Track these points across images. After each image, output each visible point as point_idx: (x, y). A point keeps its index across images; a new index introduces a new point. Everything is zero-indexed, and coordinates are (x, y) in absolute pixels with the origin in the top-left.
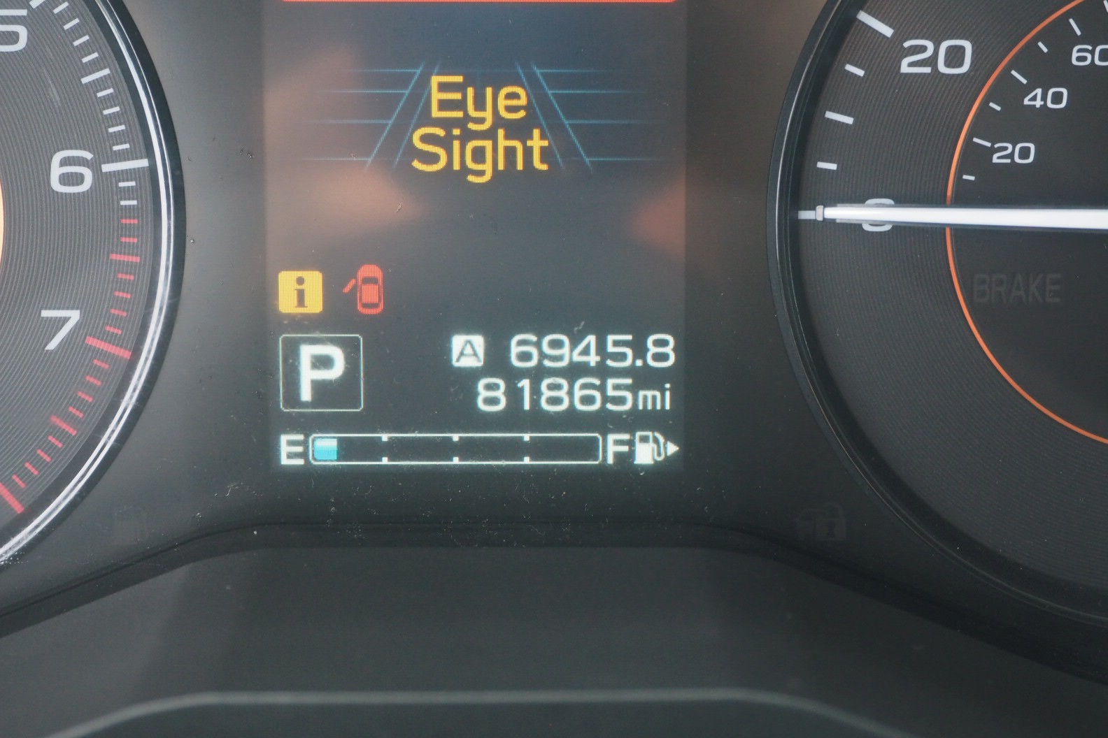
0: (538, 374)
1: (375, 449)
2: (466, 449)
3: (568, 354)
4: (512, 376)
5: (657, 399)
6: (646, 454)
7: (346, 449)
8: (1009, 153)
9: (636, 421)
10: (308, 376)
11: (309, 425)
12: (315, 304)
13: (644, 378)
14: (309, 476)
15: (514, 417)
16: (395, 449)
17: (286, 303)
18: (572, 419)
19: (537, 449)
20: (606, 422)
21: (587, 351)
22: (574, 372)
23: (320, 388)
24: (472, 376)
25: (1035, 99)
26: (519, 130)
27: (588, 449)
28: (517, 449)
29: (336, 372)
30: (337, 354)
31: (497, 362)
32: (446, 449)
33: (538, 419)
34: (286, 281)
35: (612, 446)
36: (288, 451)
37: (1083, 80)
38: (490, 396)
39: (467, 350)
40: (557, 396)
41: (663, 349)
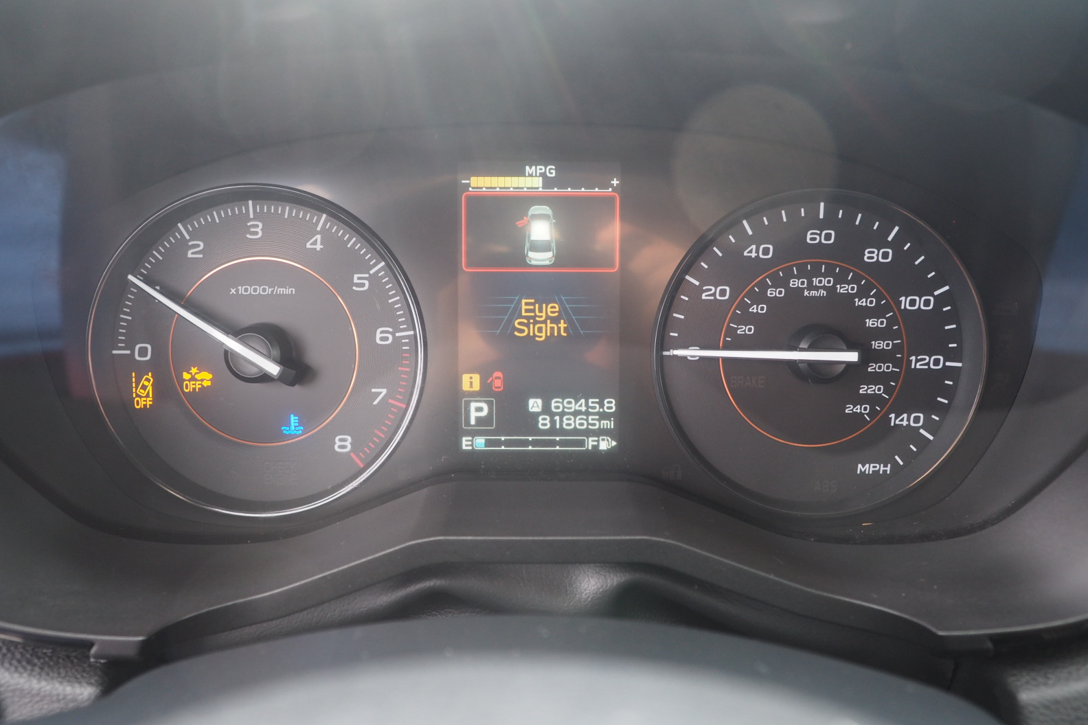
0: (562, 414)
1: (499, 443)
2: (534, 443)
3: (574, 406)
4: (552, 415)
5: (609, 424)
6: (605, 444)
7: (488, 443)
8: (745, 330)
9: (600, 433)
10: (473, 415)
11: (474, 434)
12: (477, 387)
13: (603, 416)
14: (473, 453)
15: (553, 431)
16: (507, 443)
17: (466, 387)
18: (575, 432)
19: (561, 443)
20: (588, 433)
21: (581, 405)
22: (576, 413)
23: (478, 419)
24: (537, 415)
25: (753, 309)
26: (555, 320)
27: (582, 443)
28: (553, 443)
29: (485, 413)
30: (485, 407)
31: (546, 409)
32: (526, 443)
33: (562, 432)
34: (466, 378)
35: (590, 442)
36: (465, 444)
37: (771, 302)
38: (544, 423)
39: (535, 405)
40: (570, 423)
41: (611, 405)
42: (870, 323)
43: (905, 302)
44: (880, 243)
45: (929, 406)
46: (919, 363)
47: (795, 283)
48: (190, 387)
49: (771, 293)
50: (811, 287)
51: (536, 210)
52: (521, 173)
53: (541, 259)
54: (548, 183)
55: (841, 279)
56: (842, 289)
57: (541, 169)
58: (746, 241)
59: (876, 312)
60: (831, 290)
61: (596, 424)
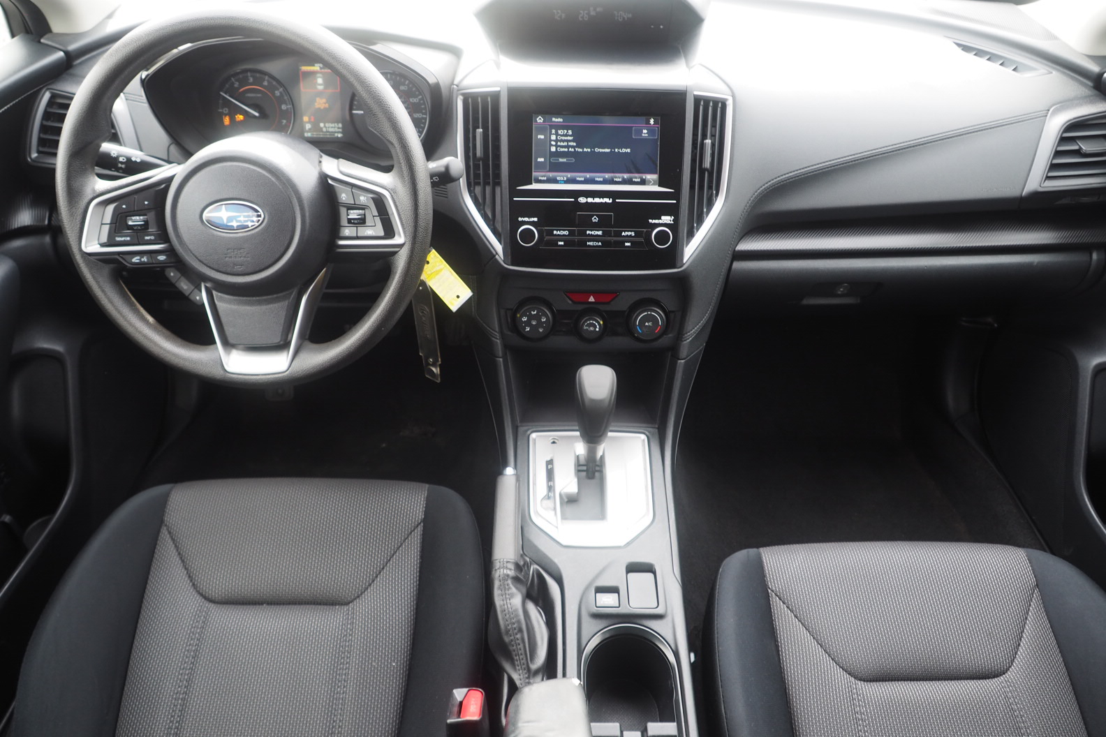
0: (328, 127)
3: (331, 125)
4: (326, 128)
5: (340, 130)
6: (340, 135)
9: (338, 132)
10: (307, 127)
11: (308, 132)
12: (307, 120)
13: (339, 128)
15: (327, 132)
18: (332, 132)
19: (329, 135)
20: (335, 132)
21: (333, 125)
22: (332, 127)
24: (323, 127)
26: (325, 103)
27: (334, 135)
28: (327, 135)
31: (325, 126)
33: (329, 132)
35: (336, 135)
38: (324, 130)
39: (322, 125)
40: (331, 130)
41: (340, 125)
43: (411, 100)
44: (404, 85)
48: (237, 119)
51: (318, 75)
52: (314, 66)
53: (321, 88)
54: (321, 68)
57: (319, 65)
61: (337, 130)
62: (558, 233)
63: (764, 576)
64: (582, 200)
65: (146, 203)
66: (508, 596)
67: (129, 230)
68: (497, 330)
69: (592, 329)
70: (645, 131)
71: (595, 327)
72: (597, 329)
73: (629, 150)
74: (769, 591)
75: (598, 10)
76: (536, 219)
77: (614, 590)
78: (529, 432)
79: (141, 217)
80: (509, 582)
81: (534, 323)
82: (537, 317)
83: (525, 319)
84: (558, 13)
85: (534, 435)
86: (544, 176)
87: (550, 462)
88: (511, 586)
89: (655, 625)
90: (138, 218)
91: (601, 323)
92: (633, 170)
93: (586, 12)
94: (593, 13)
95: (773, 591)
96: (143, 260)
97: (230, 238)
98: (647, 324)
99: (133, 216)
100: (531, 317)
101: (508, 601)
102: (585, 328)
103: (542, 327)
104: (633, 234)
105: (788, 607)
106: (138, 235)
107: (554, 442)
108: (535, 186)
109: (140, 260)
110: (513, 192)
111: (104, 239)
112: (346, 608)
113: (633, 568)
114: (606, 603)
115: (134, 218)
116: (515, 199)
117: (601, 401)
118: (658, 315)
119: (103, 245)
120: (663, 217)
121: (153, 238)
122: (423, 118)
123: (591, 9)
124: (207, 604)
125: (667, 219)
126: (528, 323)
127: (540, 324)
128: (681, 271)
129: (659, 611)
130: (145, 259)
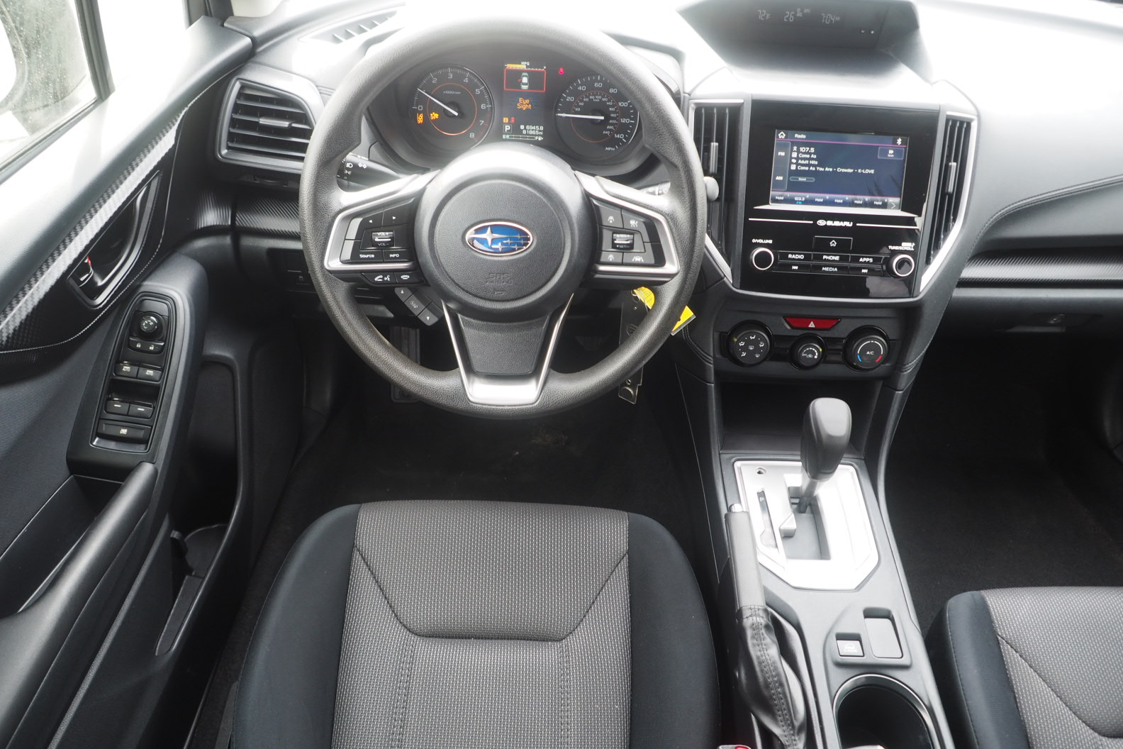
2: (522, 137)
3: (532, 128)
5: (542, 133)
6: (540, 139)
7: (510, 137)
8: (578, 109)
9: (538, 135)
10: (506, 129)
11: (506, 134)
12: (507, 121)
13: (540, 131)
17: (504, 121)
18: (532, 135)
20: (536, 135)
21: (534, 128)
22: (533, 130)
25: (580, 104)
26: (528, 104)
29: (509, 129)
30: (509, 127)
31: (525, 128)
33: (529, 135)
34: (504, 119)
35: (536, 138)
36: (504, 137)
37: (585, 102)
38: (524, 132)
39: (522, 127)
40: (531, 132)
41: (542, 128)
42: (610, 109)
43: (620, 104)
44: (614, 87)
45: (625, 133)
46: (623, 121)
47: (591, 97)
48: (432, 118)
49: (585, 100)
50: (595, 98)
51: (524, 74)
52: (520, 64)
53: (525, 87)
54: (527, 67)
55: (603, 97)
56: (604, 100)
57: (525, 63)
58: (578, 85)
59: (612, 106)
60: (601, 100)
61: (537, 133)
62: (794, 256)
63: (991, 622)
64: (821, 223)
65: (394, 218)
66: (764, 647)
67: (373, 246)
68: (712, 354)
69: (810, 356)
70: (891, 152)
71: (814, 354)
72: (816, 357)
73: (872, 171)
74: (999, 638)
75: (806, 11)
76: (770, 242)
77: (856, 637)
78: (733, 460)
79: (387, 233)
80: (763, 631)
81: (751, 349)
82: (755, 343)
83: (742, 344)
84: (763, 13)
85: (738, 464)
86: (782, 196)
87: (761, 494)
88: (765, 635)
89: (901, 676)
90: (383, 233)
91: (821, 350)
92: (875, 193)
93: (793, 13)
94: (799, 14)
95: (1003, 638)
96: (385, 279)
97: (495, 261)
98: (868, 353)
99: (379, 232)
100: (749, 342)
101: (765, 652)
102: (803, 355)
103: (760, 353)
104: (871, 260)
105: (1021, 656)
106: (382, 253)
107: (759, 473)
108: (772, 206)
109: (383, 279)
110: (750, 212)
111: (347, 255)
112: (559, 645)
113: (870, 614)
114: (849, 651)
115: (379, 234)
116: (750, 219)
117: (839, 438)
118: (880, 343)
119: (344, 262)
120: (903, 244)
121: (397, 255)
122: (630, 124)
123: (799, 10)
124: (413, 637)
125: (907, 246)
126: (745, 348)
127: (757, 349)
128: (916, 301)
129: (905, 661)
130: (387, 278)
